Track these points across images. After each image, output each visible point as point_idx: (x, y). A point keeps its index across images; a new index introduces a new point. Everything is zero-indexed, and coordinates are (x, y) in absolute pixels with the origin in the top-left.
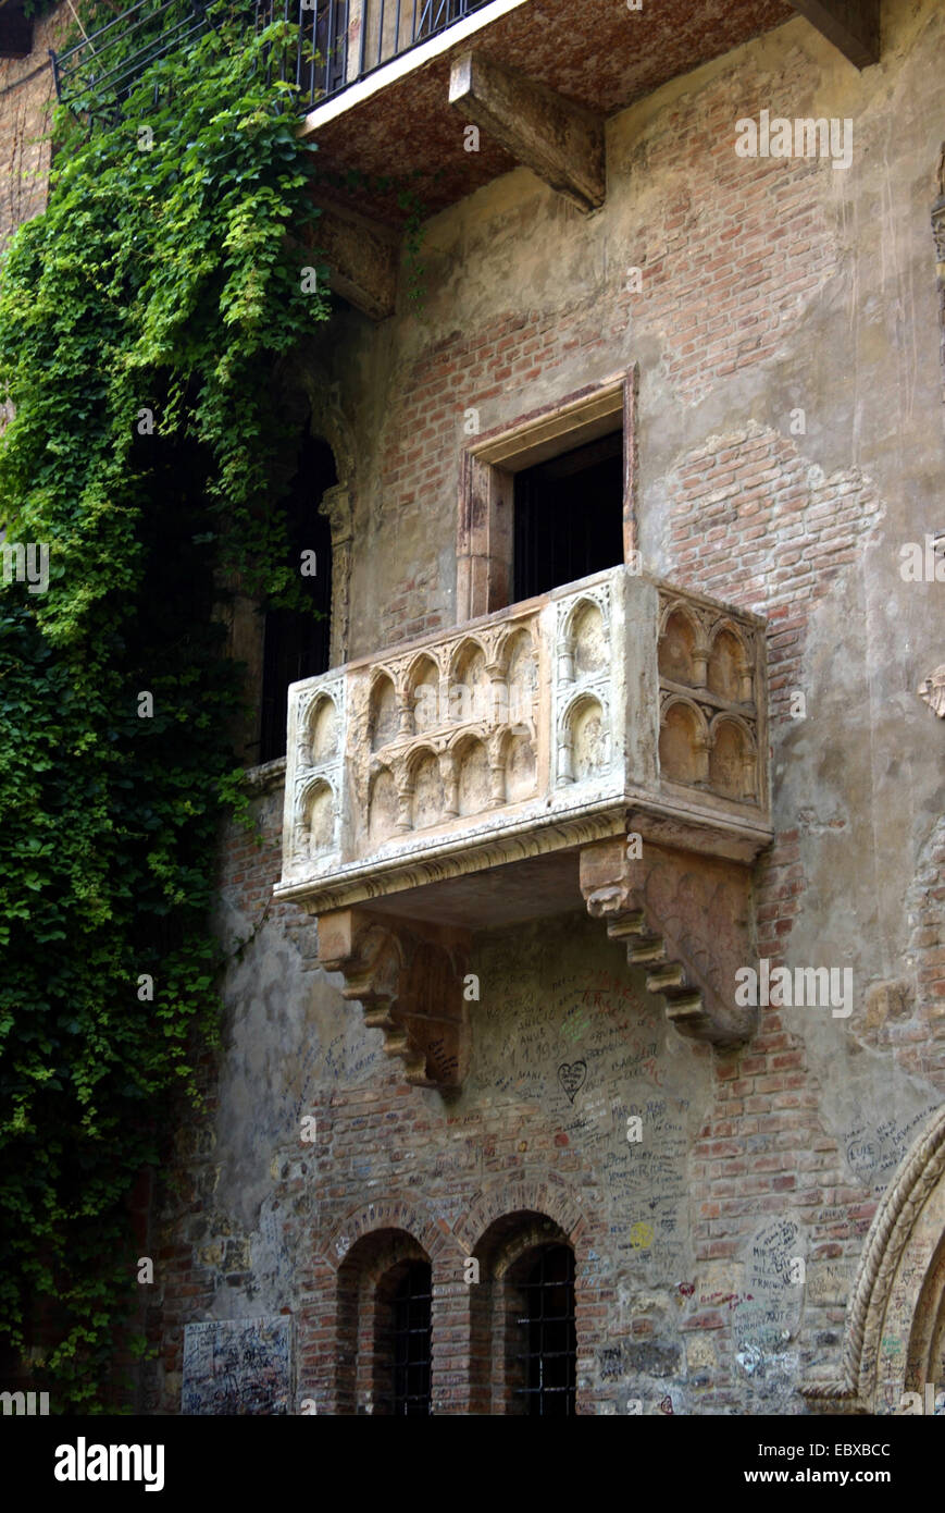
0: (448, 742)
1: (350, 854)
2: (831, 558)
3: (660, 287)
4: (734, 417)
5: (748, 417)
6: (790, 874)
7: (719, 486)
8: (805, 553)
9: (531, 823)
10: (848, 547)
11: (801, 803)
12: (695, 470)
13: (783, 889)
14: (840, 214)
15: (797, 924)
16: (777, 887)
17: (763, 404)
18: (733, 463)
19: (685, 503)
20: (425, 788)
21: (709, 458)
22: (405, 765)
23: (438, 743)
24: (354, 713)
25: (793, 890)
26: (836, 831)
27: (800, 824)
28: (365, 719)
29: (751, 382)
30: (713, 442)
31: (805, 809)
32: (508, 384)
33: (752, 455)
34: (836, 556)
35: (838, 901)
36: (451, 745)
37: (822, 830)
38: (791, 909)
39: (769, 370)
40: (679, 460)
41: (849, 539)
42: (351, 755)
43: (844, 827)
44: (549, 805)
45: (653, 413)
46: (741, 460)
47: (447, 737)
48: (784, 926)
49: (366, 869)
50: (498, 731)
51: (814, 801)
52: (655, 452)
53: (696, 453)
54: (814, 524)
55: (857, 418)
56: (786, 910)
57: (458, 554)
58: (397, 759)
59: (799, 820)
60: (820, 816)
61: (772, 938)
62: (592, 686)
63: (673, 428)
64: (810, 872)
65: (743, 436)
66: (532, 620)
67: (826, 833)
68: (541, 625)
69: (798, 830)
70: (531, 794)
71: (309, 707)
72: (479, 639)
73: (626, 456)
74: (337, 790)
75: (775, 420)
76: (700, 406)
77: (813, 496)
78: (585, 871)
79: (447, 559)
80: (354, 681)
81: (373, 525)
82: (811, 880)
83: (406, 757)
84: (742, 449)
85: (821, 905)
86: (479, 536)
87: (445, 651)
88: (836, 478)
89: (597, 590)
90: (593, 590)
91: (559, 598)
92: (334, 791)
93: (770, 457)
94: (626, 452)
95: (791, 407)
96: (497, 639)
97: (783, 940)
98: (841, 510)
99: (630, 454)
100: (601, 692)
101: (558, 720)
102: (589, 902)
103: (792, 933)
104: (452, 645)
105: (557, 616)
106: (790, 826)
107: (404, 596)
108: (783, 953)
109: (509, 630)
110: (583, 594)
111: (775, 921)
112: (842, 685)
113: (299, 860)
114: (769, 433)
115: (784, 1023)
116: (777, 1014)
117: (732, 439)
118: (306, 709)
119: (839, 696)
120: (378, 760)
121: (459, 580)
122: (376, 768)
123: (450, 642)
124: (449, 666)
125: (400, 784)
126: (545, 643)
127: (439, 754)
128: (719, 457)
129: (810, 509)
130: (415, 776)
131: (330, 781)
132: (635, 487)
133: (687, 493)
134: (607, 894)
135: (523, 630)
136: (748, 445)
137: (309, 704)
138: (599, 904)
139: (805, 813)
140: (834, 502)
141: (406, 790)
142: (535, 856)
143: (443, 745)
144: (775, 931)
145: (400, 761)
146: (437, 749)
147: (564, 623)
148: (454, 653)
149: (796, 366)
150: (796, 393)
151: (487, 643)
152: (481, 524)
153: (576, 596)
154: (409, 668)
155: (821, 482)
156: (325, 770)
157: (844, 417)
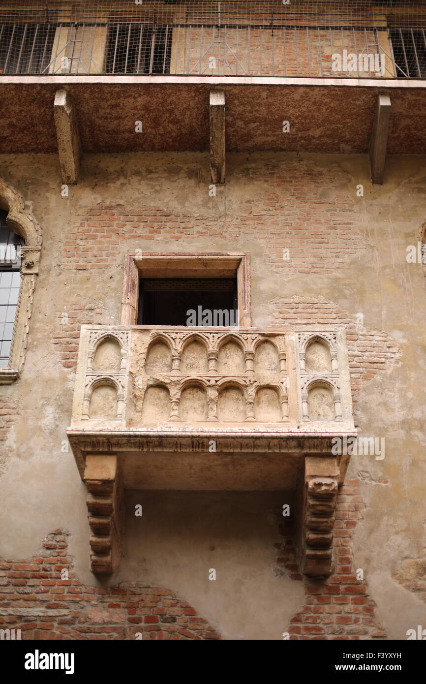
0: (216, 381)
1: (130, 423)
2: (372, 365)
3: (260, 227)
4: (310, 291)
5: (320, 294)
6: (354, 499)
7: (301, 318)
8: (356, 359)
9: (288, 434)
10: (382, 363)
11: (361, 468)
12: (286, 307)
13: (350, 507)
14: (367, 232)
15: (360, 524)
16: (346, 505)
17: (328, 291)
18: (309, 310)
19: (280, 319)
20: (188, 401)
21: (294, 304)
22: (179, 386)
23: (209, 381)
24: (136, 351)
25: (356, 509)
26: (383, 485)
27: (360, 478)
28: (143, 356)
29: (321, 281)
30: (297, 299)
31: (363, 471)
32: (158, 237)
33: (322, 310)
34: (375, 365)
35: (385, 518)
36: (219, 383)
37: (374, 483)
38: (356, 516)
39: (331, 279)
40: (275, 300)
41: (383, 360)
42: (134, 372)
43: (387, 484)
44: (298, 428)
45: (260, 276)
46: (314, 310)
47: (217, 379)
48: (354, 524)
49: (151, 434)
50: (256, 384)
51: (368, 470)
52: (261, 292)
53: (286, 300)
54: (361, 349)
55: (384, 312)
56: (352, 516)
57: (123, 302)
58: (174, 382)
59: (359, 476)
60: (372, 476)
61: (342, 528)
62: (326, 378)
63: (272, 286)
64: (367, 500)
65: (316, 301)
66: (277, 338)
67: (376, 485)
68: (287, 340)
69: (359, 480)
70: (283, 420)
71: (99, 340)
72: (240, 337)
73: (245, 289)
74: (123, 387)
75: (336, 300)
76: (289, 281)
77: (360, 337)
78: (310, 467)
79: (111, 303)
80: (137, 335)
81: (54, 272)
82: (368, 505)
83: (182, 382)
84: (315, 306)
85: (375, 517)
86: (133, 298)
87: (213, 336)
88: (373, 333)
89: (327, 334)
90: (323, 333)
91: (300, 332)
92: (121, 387)
93: (333, 314)
94: (245, 287)
95: (345, 297)
96: (253, 340)
97: (350, 531)
98: (376, 347)
99: (248, 289)
100: (334, 381)
101: (302, 388)
102: (311, 483)
103: (356, 528)
104: (219, 335)
105: (298, 340)
106: (354, 477)
107: (76, 311)
108: (350, 537)
109: (261, 338)
110: (317, 334)
111: (345, 521)
112: (382, 421)
113: (88, 418)
114: (332, 305)
115: (352, 570)
116: (347, 565)
117: (309, 300)
118: (96, 340)
119: (380, 425)
120: (156, 379)
121: (123, 313)
122: (151, 383)
123: (217, 333)
124: (217, 345)
125: (175, 395)
126: (290, 349)
127: (209, 386)
128: (301, 306)
129: (359, 342)
130: (182, 394)
131: (118, 382)
132: (250, 303)
133: (282, 315)
134: (328, 481)
135: (266, 341)
136: (319, 306)
137: (98, 338)
138: (320, 485)
139: (363, 473)
140: (372, 342)
141: (178, 399)
142: (275, 453)
143: (213, 382)
144: (345, 525)
145: (176, 383)
146: (208, 383)
147: (304, 344)
148: (220, 339)
149: (347, 282)
150: (347, 292)
151: (246, 340)
152: (134, 293)
153: (312, 333)
154: (184, 338)
155: (364, 332)
156: (113, 375)
157: (376, 310)
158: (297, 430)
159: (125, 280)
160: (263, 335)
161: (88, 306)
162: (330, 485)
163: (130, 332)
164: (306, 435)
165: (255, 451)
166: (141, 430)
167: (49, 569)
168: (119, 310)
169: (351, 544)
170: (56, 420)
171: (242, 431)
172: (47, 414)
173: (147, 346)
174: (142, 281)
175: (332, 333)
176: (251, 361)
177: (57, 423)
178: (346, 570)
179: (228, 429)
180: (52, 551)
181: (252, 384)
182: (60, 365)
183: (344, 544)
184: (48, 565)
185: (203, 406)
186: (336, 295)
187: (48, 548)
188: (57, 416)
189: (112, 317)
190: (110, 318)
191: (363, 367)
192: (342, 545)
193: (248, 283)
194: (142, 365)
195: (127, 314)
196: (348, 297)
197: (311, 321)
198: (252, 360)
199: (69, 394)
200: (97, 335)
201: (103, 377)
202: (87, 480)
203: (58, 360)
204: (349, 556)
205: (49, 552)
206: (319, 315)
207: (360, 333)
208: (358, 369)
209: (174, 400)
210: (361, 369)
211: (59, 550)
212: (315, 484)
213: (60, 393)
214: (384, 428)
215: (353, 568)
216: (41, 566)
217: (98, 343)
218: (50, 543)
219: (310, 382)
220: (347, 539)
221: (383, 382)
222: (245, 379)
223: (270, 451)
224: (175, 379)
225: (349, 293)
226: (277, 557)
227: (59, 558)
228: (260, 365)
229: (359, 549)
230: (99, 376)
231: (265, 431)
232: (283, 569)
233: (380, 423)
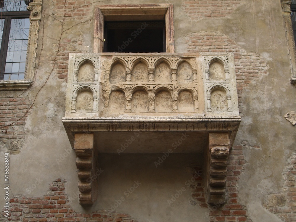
0: (154, 87)
1: (101, 114)
2: (250, 74)
4: (210, 28)
5: (217, 30)
6: (238, 158)
7: (206, 45)
8: (240, 71)
9: (199, 120)
10: (256, 73)
11: (243, 139)
12: (196, 38)
13: (236, 162)
15: (242, 173)
16: (234, 161)
17: (223, 28)
18: (211, 40)
19: (193, 46)
20: (136, 100)
21: (201, 37)
22: (131, 91)
23: (149, 87)
24: (104, 69)
25: (240, 163)
26: (257, 149)
28: (108, 72)
29: (218, 21)
30: (203, 33)
31: (244, 141)
33: (218, 40)
34: (252, 74)
35: (258, 169)
36: (156, 88)
37: (251, 148)
38: (240, 168)
39: (224, 20)
40: (190, 34)
41: (257, 71)
42: (103, 82)
43: (259, 148)
44: (205, 116)
45: (180, 19)
46: (214, 40)
47: (154, 86)
48: (239, 173)
49: (115, 121)
50: (178, 89)
51: (248, 139)
52: (180, 29)
53: (196, 34)
54: (243, 64)
55: (258, 41)
56: (238, 168)
57: (94, 37)
58: (128, 88)
59: (242, 143)
60: (250, 143)
61: (232, 175)
62: (222, 84)
63: (187, 25)
64: (247, 159)
65: (215, 34)
66: (191, 59)
67: (253, 149)
68: (197, 61)
69: (241, 146)
70: (195, 111)
71: (80, 63)
72: (168, 59)
73: (170, 27)
74: (96, 92)
75: (227, 33)
76: (198, 22)
77: (243, 57)
78: (212, 140)
79: (87, 37)
80: (104, 59)
81: (50, 19)
82: (247, 161)
83: (133, 88)
84: (214, 37)
85: (251, 169)
86: (101, 34)
87: (152, 59)
88: (251, 54)
89: (222, 57)
90: (220, 56)
91: (205, 55)
92: (95, 92)
93: (225, 42)
94: (170, 26)
95: (233, 32)
96: (176, 61)
97: (237, 177)
98: (252, 63)
99: (172, 27)
100: (226, 87)
101: (207, 91)
102: (213, 149)
103: (240, 175)
104: (155, 58)
105: (204, 60)
106: (238, 144)
107: (65, 43)
108: (237, 181)
109: (181, 60)
110: (216, 56)
111: (233, 171)
112: (256, 109)
113: (75, 112)
114: (225, 36)
115: (238, 201)
116: (235, 198)
117: (211, 34)
118: (79, 63)
119: (255, 112)
120: (117, 87)
121: (95, 44)
122: (113, 89)
123: (154, 57)
124: (154, 64)
125: (128, 96)
126: (199, 67)
127: (149, 90)
128: (205, 37)
129: (241, 60)
130: (132, 95)
131: (93, 89)
132: (174, 36)
133: (193, 44)
134: (223, 148)
135: (184, 62)
136: (217, 37)
137: (80, 61)
138: (218, 150)
139: (244, 142)
140: (250, 60)
141: (130, 99)
142: (191, 131)
143: (152, 88)
144: (233, 174)
145: (129, 89)
146: (149, 89)
147: (208, 63)
148: (156, 61)
149: (234, 22)
150: (234, 29)
151: (172, 61)
152: (101, 31)
153: (213, 56)
154: (134, 61)
155: (245, 54)
156: (90, 84)
157: (252, 39)
158: (204, 117)
159: (95, 23)
160: (182, 58)
161: (73, 40)
162: (224, 151)
163: (99, 57)
164: (210, 120)
165: (178, 130)
166: (108, 118)
167: (54, 203)
168: (92, 42)
169: (237, 185)
170: (55, 111)
171: (170, 118)
172: (49, 108)
173: (111, 66)
174: (106, 23)
175: (225, 56)
176: (175, 75)
177: (56, 114)
178: (234, 201)
179: (161, 117)
180: (55, 192)
181: (176, 89)
182: (57, 77)
183: (233, 185)
184: (53, 201)
185: (146, 103)
186: (227, 30)
187: (53, 190)
188: (56, 109)
189: (88, 47)
190: (87, 47)
191: (244, 76)
192: (232, 186)
193: (172, 24)
194: (108, 78)
195: (97, 44)
196: (235, 31)
197: (212, 47)
198: (175, 73)
199: (63, 95)
200: (79, 59)
201: (83, 86)
202: (76, 149)
203: (55, 74)
204: (236, 193)
205: (53, 192)
206: (217, 43)
207: (243, 54)
208: (241, 77)
209: (128, 99)
210: (243, 77)
211: (60, 191)
212: (215, 150)
213: (57, 95)
214: (257, 114)
215: (238, 200)
216: (49, 201)
217: (80, 64)
218: (54, 187)
219: (211, 87)
220: (235, 182)
221: (257, 85)
222: (172, 86)
223: (188, 130)
224: (128, 86)
225: (236, 29)
226: (192, 194)
227: (60, 196)
228: (180, 77)
229: (242, 188)
230: (81, 85)
231: (184, 118)
232: (196, 201)
233: (255, 110)
